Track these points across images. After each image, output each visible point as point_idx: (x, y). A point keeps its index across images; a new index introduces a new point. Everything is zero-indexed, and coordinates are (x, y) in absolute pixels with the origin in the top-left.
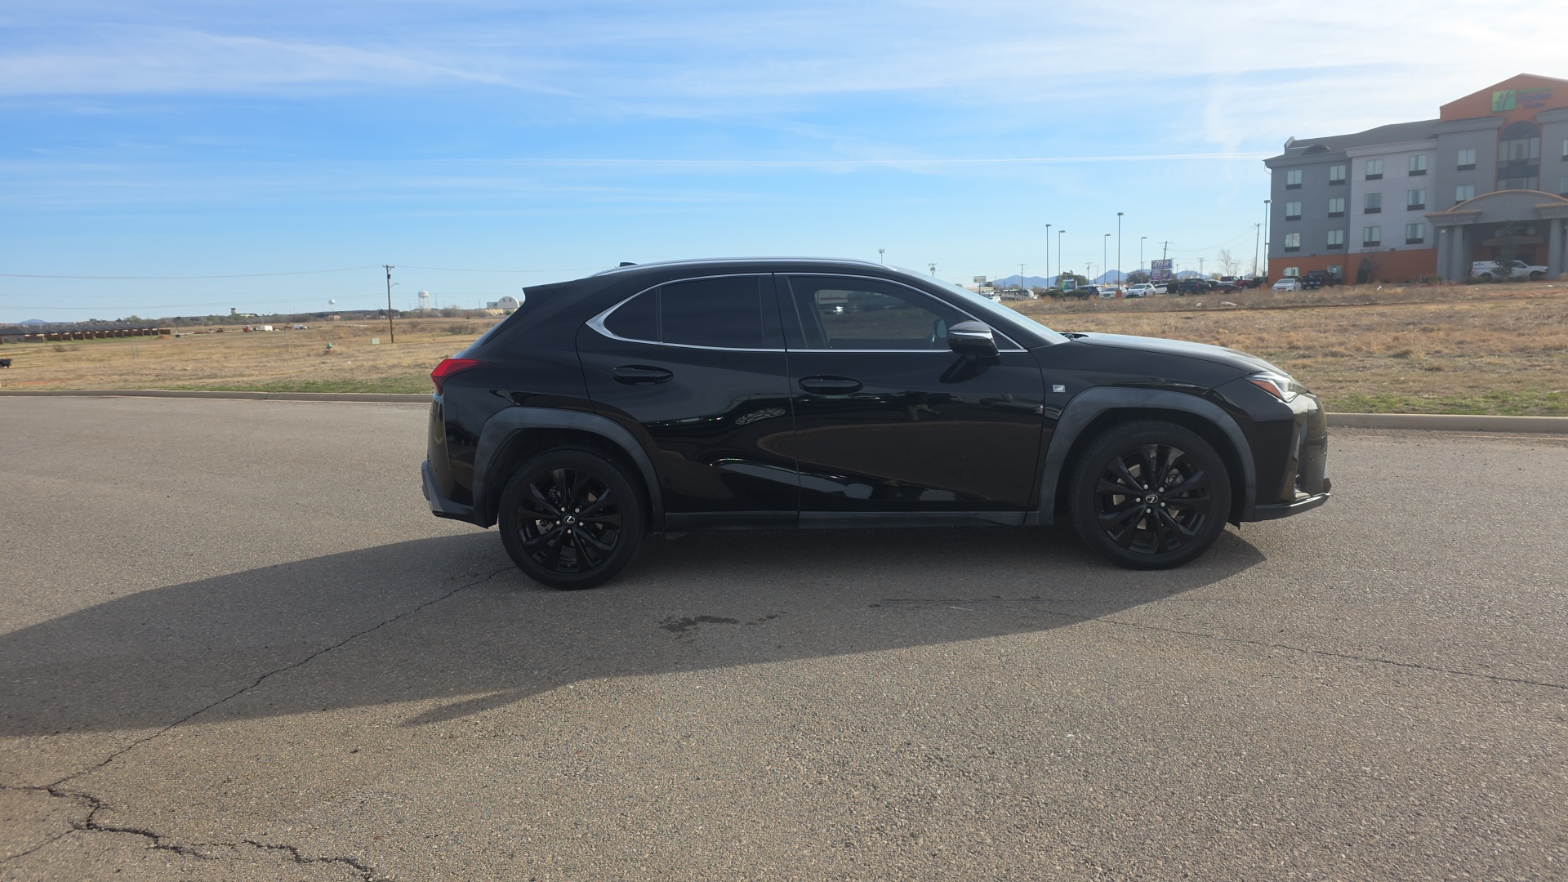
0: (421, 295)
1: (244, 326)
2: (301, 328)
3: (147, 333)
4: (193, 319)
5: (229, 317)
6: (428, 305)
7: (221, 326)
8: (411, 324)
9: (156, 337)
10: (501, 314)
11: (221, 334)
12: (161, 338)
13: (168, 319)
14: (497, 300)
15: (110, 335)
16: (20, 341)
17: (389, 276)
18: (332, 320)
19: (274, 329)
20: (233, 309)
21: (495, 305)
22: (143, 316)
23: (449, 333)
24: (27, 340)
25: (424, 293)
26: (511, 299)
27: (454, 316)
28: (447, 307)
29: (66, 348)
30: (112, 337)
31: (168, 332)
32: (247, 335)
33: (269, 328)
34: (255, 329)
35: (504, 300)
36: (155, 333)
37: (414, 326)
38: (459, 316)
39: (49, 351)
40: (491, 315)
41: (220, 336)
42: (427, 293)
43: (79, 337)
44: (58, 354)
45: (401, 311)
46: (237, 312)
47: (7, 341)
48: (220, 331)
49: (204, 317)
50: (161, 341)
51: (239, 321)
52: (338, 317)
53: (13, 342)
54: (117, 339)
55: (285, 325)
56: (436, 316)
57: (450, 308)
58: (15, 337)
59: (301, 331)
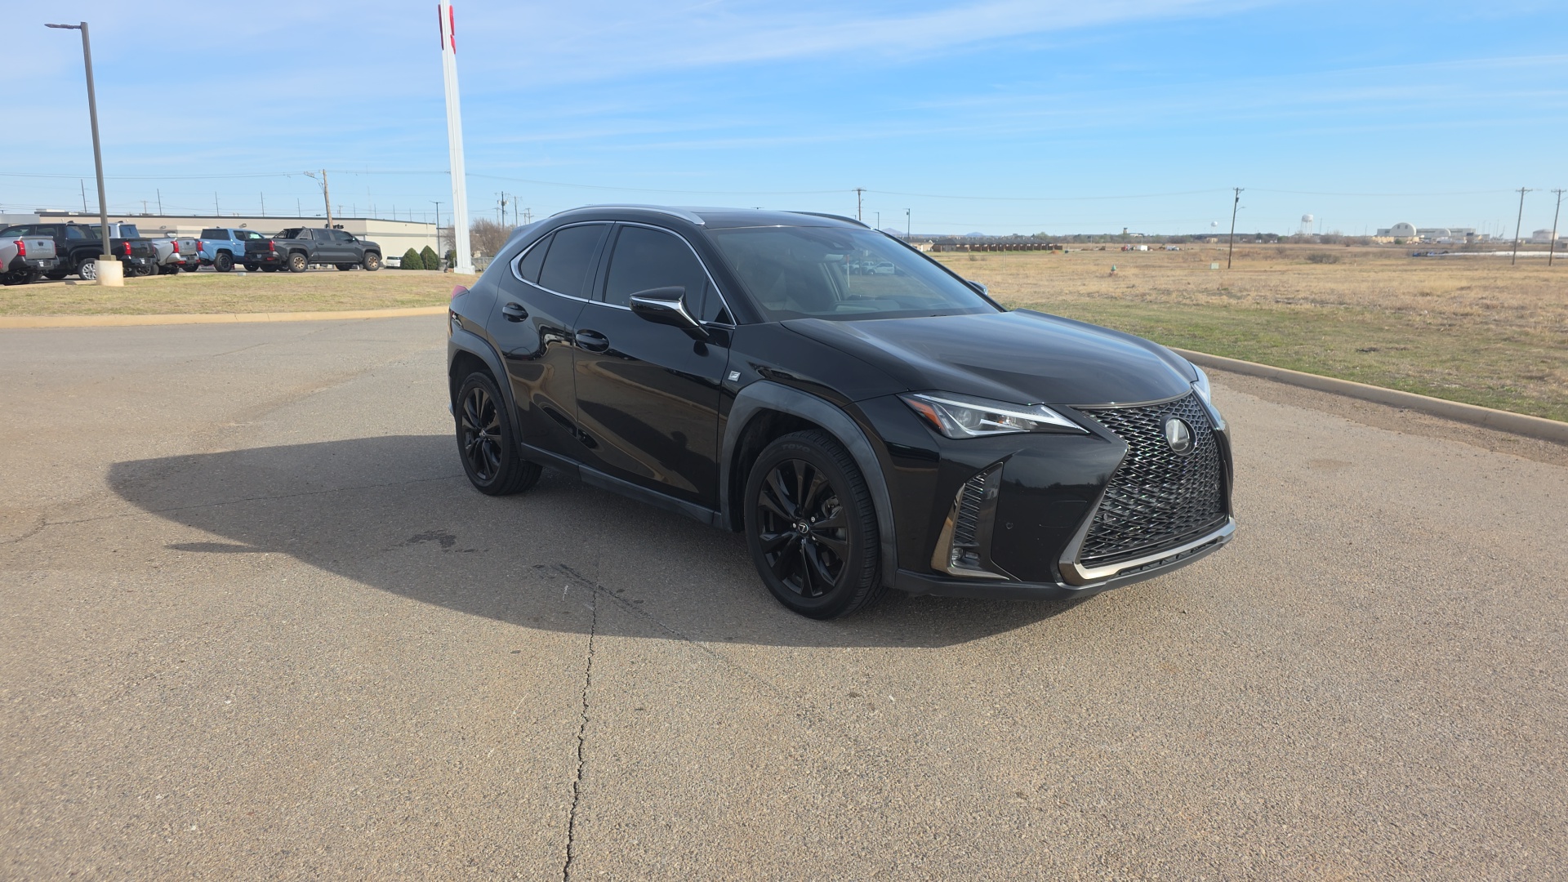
0: (1305, 219)
1: (1123, 245)
2: (1173, 250)
3: (1044, 248)
4: (1089, 237)
5: (1119, 236)
6: (1309, 230)
7: (1104, 245)
8: (1278, 249)
9: (1050, 251)
10: (1390, 242)
11: (1102, 251)
12: (1053, 253)
13: (1069, 236)
14: (1389, 226)
15: (1016, 249)
16: (952, 250)
17: (1237, 199)
18: (1208, 242)
19: (1149, 249)
20: (1125, 229)
21: (1387, 232)
22: (1050, 233)
23: (1309, 262)
24: (958, 250)
25: (1308, 217)
26: (1407, 226)
27: (1335, 243)
28: (1329, 233)
29: (977, 257)
30: (1017, 250)
31: (1060, 248)
32: (1123, 254)
33: (1144, 248)
34: (1132, 249)
35: (1398, 226)
36: (1050, 248)
37: (1281, 253)
38: (1340, 243)
39: (966, 259)
40: (1377, 243)
41: (1102, 253)
42: (1311, 217)
43: (993, 249)
44: (971, 262)
45: (1280, 235)
46: (1128, 231)
47: (944, 250)
48: (1103, 249)
49: (1097, 236)
50: (1053, 256)
51: (1125, 240)
52: (1216, 240)
53: (948, 251)
54: (1021, 252)
55: (1160, 245)
56: (1315, 243)
57: (1332, 233)
58: (950, 246)
59: (1173, 252)
